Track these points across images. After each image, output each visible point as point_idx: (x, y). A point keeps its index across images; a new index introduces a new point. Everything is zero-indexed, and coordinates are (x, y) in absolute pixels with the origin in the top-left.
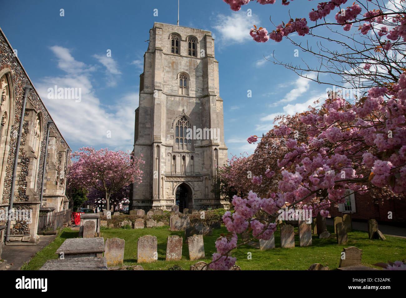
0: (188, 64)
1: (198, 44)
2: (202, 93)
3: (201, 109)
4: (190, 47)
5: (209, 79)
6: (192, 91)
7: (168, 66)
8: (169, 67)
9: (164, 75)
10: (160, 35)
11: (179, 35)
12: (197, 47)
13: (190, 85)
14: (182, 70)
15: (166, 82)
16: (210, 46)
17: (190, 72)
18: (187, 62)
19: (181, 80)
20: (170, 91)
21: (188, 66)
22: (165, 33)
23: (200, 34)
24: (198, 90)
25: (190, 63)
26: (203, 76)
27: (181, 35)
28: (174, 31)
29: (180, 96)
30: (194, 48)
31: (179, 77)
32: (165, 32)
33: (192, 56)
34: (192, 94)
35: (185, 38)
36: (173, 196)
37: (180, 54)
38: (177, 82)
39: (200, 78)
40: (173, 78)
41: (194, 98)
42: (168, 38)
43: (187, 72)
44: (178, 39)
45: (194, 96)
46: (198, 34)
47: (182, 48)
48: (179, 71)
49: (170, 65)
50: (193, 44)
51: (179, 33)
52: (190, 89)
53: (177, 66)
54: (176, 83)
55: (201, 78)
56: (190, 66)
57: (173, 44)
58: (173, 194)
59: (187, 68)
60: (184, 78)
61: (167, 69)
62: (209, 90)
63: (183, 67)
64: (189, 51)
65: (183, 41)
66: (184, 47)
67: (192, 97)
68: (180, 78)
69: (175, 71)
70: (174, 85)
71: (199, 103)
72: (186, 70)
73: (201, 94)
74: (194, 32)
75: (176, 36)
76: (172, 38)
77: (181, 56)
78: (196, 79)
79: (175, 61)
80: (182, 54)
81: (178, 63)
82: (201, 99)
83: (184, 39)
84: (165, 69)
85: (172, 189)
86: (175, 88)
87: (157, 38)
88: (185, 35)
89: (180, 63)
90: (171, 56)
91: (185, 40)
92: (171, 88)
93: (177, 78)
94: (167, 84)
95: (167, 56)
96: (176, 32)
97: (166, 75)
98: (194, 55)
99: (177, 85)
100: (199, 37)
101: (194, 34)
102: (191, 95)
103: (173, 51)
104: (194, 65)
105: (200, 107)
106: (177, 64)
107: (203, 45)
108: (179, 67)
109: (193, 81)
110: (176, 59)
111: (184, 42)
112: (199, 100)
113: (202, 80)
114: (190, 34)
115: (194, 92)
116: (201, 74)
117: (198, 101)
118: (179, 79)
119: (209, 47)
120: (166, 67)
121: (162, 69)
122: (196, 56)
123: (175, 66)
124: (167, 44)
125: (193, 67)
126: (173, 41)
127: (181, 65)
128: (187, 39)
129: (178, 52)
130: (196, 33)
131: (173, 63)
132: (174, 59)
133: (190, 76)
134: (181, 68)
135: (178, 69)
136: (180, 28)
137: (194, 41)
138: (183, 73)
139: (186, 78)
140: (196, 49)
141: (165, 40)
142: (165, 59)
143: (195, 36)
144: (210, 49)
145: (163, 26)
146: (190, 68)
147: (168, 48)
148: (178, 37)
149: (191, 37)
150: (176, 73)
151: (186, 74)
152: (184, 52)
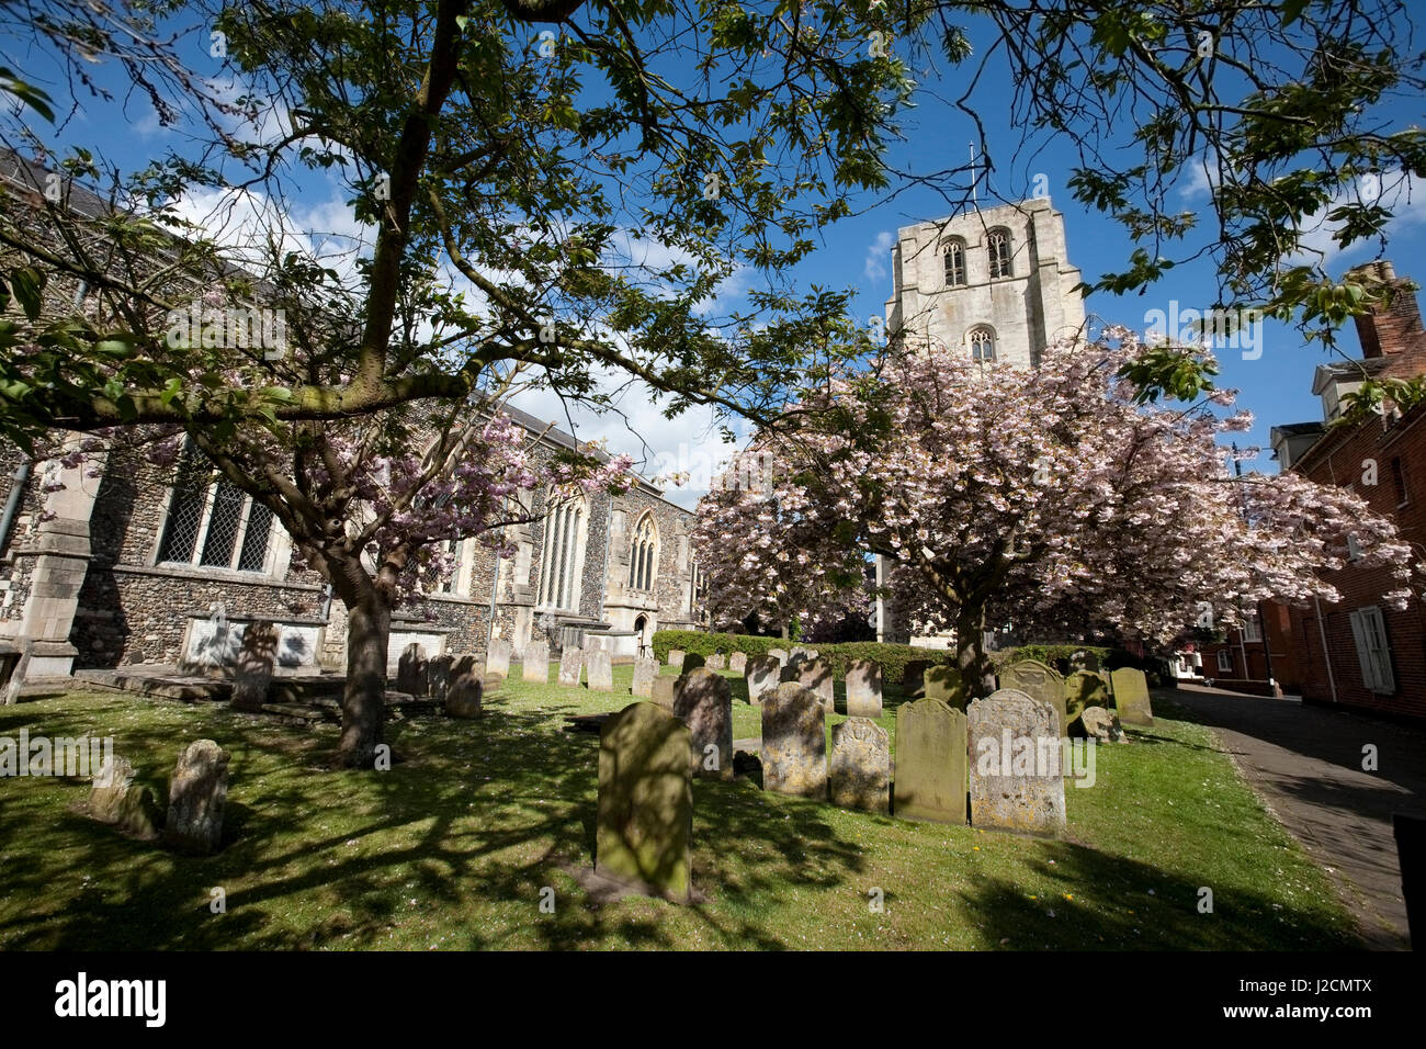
0: (989, 301)
1: (1014, 243)
5: (1047, 324)
11: (958, 239)
12: (1011, 250)
13: (1001, 351)
14: (976, 320)
16: (1046, 237)
17: (996, 321)
18: (986, 296)
19: (977, 344)
21: (989, 307)
23: (1017, 217)
25: (994, 297)
27: (966, 235)
30: (1003, 254)
31: (968, 338)
33: (1002, 278)
35: (977, 238)
37: (967, 283)
38: (962, 351)
39: (1025, 326)
40: (952, 344)
42: (933, 254)
43: (991, 321)
44: (960, 248)
46: (1014, 218)
47: (970, 267)
48: (968, 325)
49: (944, 316)
50: (1000, 246)
51: (961, 232)
53: (961, 313)
56: (994, 304)
57: (948, 266)
59: (987, 312)
60: (984, 338)
61: (938, 327)
63: (976, 312)
64: (991, 267)
65: (973, 248)
66: (977, 263)
68: (974, 339)
69: (957, 326)
72: (986, 317)
74: (1000, 217)
75: (955, 243)
76: (945, 251)
77: (971, 287)
78: (1013, 331)
79: (954, 303)
80: (973, 281)
81: (962, 307)
83: (971, 244)
84: (932, 329)
87: (904, 264)
88: (977, 232)
89: (969, 303)
90: (944, 294)
91: (977, 244)
93: (963, 344)
95: (937, 297)
96: (954, 232)
98: (1005, 272)
100: (1016, 223)
101: (1001, 222)
103: (949, 282)
104: (1007, 298)
106: (961, 310)
107: (1027, 239)
108: (967, 313)
109: (1007, 340)
110: (959, 298)
111: (975, 250)
114: (990, 225)
116: (1029, 316)
118: (970, 342)
119: (1044, 241)
120: (935, 323)
121: (926, 331)
122: (1012, 275)
123: (955, 314)
124: (933, 270)
125: (1003, 305)
126: (948, 257)
127: (970, 309)
128: (985, 240)
129: (962, 279)
130: (1006, 215)
131: (949, 310)
132: (950, 297)
133: (997, 329)
134: (971, 317)
135: (963, 321)
136: (961, 220)
137: (1002, 239)
138: (976, 326)
139: (989, 338)
140: (1010, 256)
141: (928, 261)
142: (930, 305)
143: (1005, 224)
144: (1046, 244)
145: (919, 232)
146: (996, 308)
147: (936, 277)
148: (959, 243)
149: (994, 231)
150: (963, 330)
151: (987, 326)
152: (976, 274)
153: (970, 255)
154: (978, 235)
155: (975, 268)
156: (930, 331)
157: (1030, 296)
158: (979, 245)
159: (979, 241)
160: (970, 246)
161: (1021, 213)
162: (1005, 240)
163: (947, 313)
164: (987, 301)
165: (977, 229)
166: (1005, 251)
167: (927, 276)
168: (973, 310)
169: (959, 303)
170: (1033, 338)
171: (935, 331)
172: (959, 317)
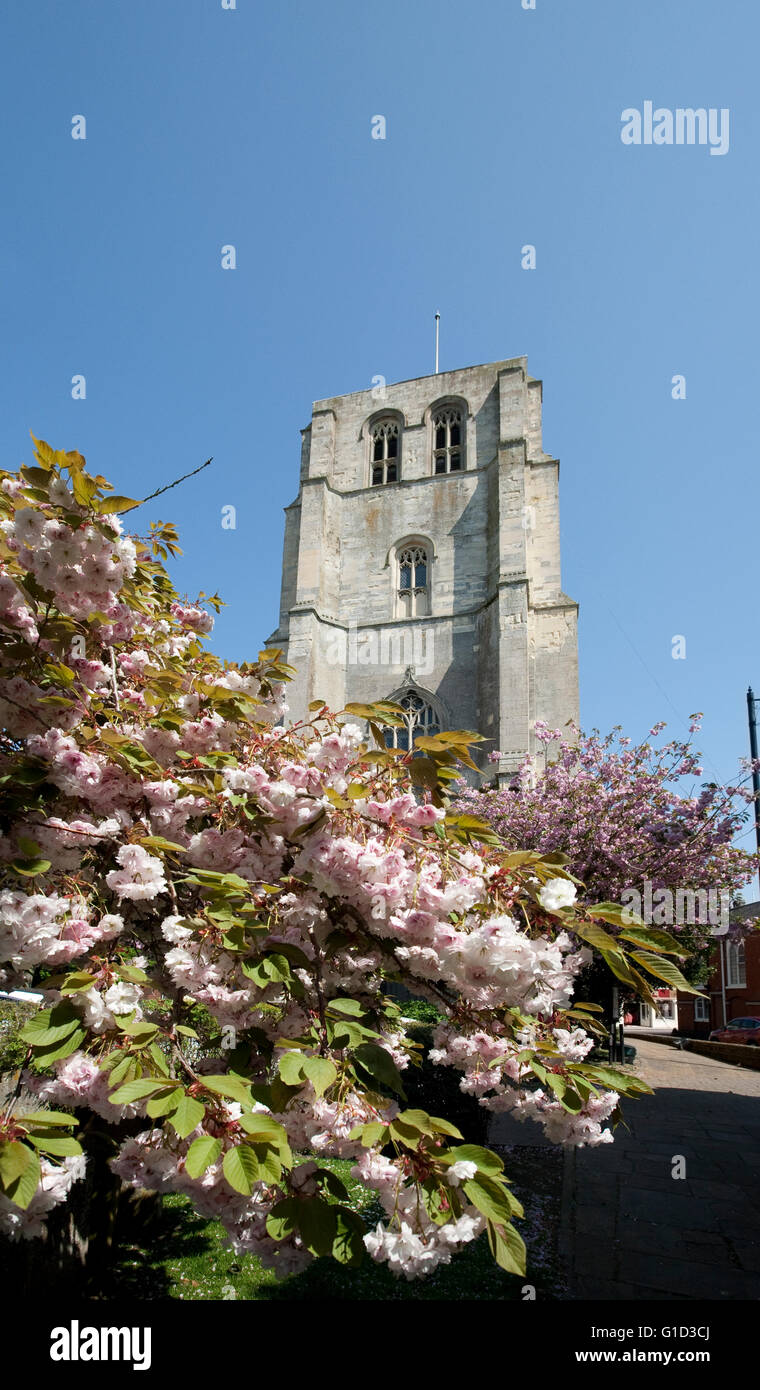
0: (429, 504)
1: (469, 422)
3: (478, 652)
4: (440, 444)
5: (503, 530)
6: (442, 594)
7: (355, 530)
8: (361, 535)
9: (342, 565)
10: (326, 436)
11: (395, 415)
12: (466, 433)
13: (437, 575)
14: (408, 531)
15: (347, 588)
16: (515, 408)
17: (436, 532)
18: (425, 497)
19: (405, 570)
20: (361, 612)
21: (428, 511)
22: (349, 425)
23: (478, 382)
24: (469, 587)
25: (438, 500)
26: (486, 530)
27: (405, 410)
28: (376, 408)
29: (396, 624)
31: (395, 556)
32: (347, 420)
33: (450, 472)
34: (443, 603)
35: (420, 414)
37: (400, 479)
38: (384, 576)
39: (475, 539)
40: (370, 566)
41: (451, 618)
42: (357, 438)
43: (425, 533)
44: (394, 431)
45: (449, 611)
46: (473, 386)
47: (405, 455)
48: (394, 539)
49: (364, 525)
50: (452, 427)
51: (396, 406)
52: (436, 589)
53: (388, 522)
54: (385, 582)
55: (480, 541)
56: (435, 508)
57: (378, 454)
59: (425, 518)
60: (417, 559)
61: (353, 542)
62: (503, 571)
63: (410, 519)
64: (437, 457)
65: (412, 428)
66: (417, 453)
67: (444, 618)
68: (402, 560)
69: (379, 541)
70: (374, 590)
72: (422, 527)
73: (481, 600)
74: (453, 384)
75: (389, 421)
76: (375, 436)
77: (403, 484)
78: (457, 547)
79: (379, 506)
80: (407, 474)
81: (390, 512)
82: (479, 617)
84: (345, 543)
86: (380, 598)
87: (314, 446)
88: (420, 405)
89: (400, 507)
90: (367, 495)
91: (419, 422)
92: (364, 602)
93: (387, 565)
94: (352, 591)
95: (355, 498)
96: (388, 406)
97: (349, 560)
98: (454, 465)
99: (386, 586)
100: (476, 393)
101: (456, 391)
102: (437, 613)
103: (377, 478)
104: (454, 500)
105: (475, 649)
106: (388, 516)
107: (490, 416)
108: (397, 520)
109: (448, 559)
110: (385, 502)
111: (416, 431)
112: (472, 621)
113: (486, 544)
114: (437, 397)
115: (451, 598)
116: (482, 525)
117: (469, 627)
118: (395, 565)
119: (511, 414)
120: (350, 535)
121: (336, 546)
122: (464, 467)
123: (380, 523)
124: (355, 459)
125: (447, 509)
126: (379, 444)
127: (402, 514)
128: (430, 417)
129: (394, 473)
130: (464, 381)
131: (372, 517)
132: (377, 500)
133: (436, 544)
134: (401, 525)
135: (390, 532)
136: (401, 388)
137: (455, 418)
138: (407, 540)
139: (425, 558)
140: (465, 441)
141: (349, 447)
142: (346, 509)
143: (460, 394)
144: (513, 419)
145: (341, 405)
146: (436, 513)
147: (358, 470)
148: (395, 423)
149: (445, 405)
150: (386, 547)
151: (423, 540)
152: (413, 465)
153: (408, 440)
154: (422, 409)
155: (413, 457)
156: (342, 547)
157: (486, 496)
158: (423, 424)
159: (423, 419)
160: (409, 425)
161: (484, 379)
162: (459, 419)
163: (368, 520)
164: (426, 503)
165: (421, 401)
166: (458, 436)
167: (346, 469)
168: (405, 516)
169: (387, 507)
170: (485, 556)
171: (349, 547)
172: (384, 526)
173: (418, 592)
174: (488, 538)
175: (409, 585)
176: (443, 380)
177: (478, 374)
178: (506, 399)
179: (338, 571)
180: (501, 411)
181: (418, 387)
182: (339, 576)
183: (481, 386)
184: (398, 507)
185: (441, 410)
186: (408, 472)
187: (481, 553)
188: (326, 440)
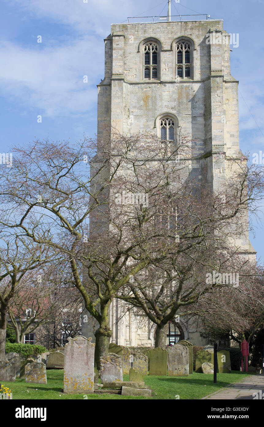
0: (175, 96)
1: (195, 52)
2: (202, 149)
3: (201, 180)
4: (180, 61)
5: (213, 121)
6: (183, 146)
7: (137, 105)
8: (140, 108)
9: (131, 123)
10: (121, 49)
11: (156, 41)
12: (193, 58)
13: (180, 136)
14: (165, 110)
17: (179, 112)
18: (173, 92)
19: (164, 129)
21: (175, 100)
23: (199, 30)
24: (196, 145)
25: (180, 94)
26: (204, 115)
27: (162, 40)
28: (148, 36)
29: (160, 160)
31: (158, 122)
33: (185, 79)
35: (170, 44)
36: (150, 341)
37: (159, 79)
39: (199, 119)
40: (147, 126)
42: (137, 51)
43: (174, 112)
44: (156, 49)
45: (190, 156)
46: (196, 32)
47: (162, 66)
48: (158, 113)
49: (142, 103)
50: (186, 52)
52: (180, 143)
53: (154, 103)
55: (201, 120)
56: (179, 99)
57: (147, 62)
58: (149, 339)
59: (174, 104)
60: (169, 124)
61: (136, 111)
62: (214, 143)
63: (165, 103)
64: (178, 68)
65: (166, 51)
66: (168, 64)
68: (162, 124)
69: (150, 112)
70: (149, 139)
71: (198, 169)
72: (172, 108)
73: (202, 152)
74: (186, 30)
75: (153, 43)
76: (145, 49)
77: (161, 83)
78: (192, 122)
79: (150, 93)
80: (163, 78)
81: (155, 97)
82: (201, 161)
83: (166, 47)
84: (132, 112)
85: (147, 329)
86: (151, 145)
87: (114, 55)
88: (169, 38)
89: (160, 96)
90: (143, 85)
91: (169, 48)
92: (143, 145)
93: (155, 127)
94: (137, 139)
95: (136, 86)
96: (152, 35)
97: (134, 121)
100: (198, 37)
101: (187, 33)
102: (181, 157)
103: (147, 75)
104: (188, 95)
105: (200, 177)
106: (154, 100)
107: (205, 51)
108: (159, 103)
109: (185, 127)
110: (153, 92)
111: (168, 53)
112: (198, 162)
113: (204, 122)
114: (179, 35)
116: (202, 111)
117: (197, 166)
118: (158, 126)
119: (217, 56)
120: (134, 107)
121: (127, 113)
122: (192, 78)
123: (150, 103)
124: (136, 63)
125: (185, 100)
126: (147, 54)
127: (161, 100)
128: (175, 46)
129: (156, 75)
130: (192, 29)
131: (146, 99)
132: (147, 88)
133: (179, 119)
134: (161, 106)
135: (156, 109)
136: (160, 26)
137: (187, 48)
138: (165, 115)
139: (173, 124)
140: (192, 61)
141: (132, 56)
142: (132, 92)
143: (189, 36)
144: (217, 58)
145: (127, 29)
146: (179, 102)
147: (137, 70)
148: (156, 44)
149: (182, 40)
150: (154, 117)
151: (173, 116)
152: (167, 73)
153: (163, 57)
154: (171, 41)
155: (167, 68)
156: (131, 113)
157: (203, 96)
158: (171, 50)
159: (171, 47)
160: (164, 49)
161: (202, 30)
162: (189, 48)
163: (144, 101)
164: (174, 96)
165: (170, 36)
166: (189, 59)
167: (131, 68)
168: (163, 101)
169: (154, 95)
170: (204, 129)
171: (134, 114)
172: (152, 105)
173: (170, 142)
174: (205, 119)
175: (165, 138)
176: (181, 26)
177: (199, 26)
178: (213, 47)
179: (129, 127)
180: (211, 54)
181: (168, 28)
182: (130, 130)
183: (200, 33)
184: (160, 95)
185: (180, 42)
186: (164, 75)
187: (201, 127)
188: (121, 52)
